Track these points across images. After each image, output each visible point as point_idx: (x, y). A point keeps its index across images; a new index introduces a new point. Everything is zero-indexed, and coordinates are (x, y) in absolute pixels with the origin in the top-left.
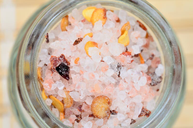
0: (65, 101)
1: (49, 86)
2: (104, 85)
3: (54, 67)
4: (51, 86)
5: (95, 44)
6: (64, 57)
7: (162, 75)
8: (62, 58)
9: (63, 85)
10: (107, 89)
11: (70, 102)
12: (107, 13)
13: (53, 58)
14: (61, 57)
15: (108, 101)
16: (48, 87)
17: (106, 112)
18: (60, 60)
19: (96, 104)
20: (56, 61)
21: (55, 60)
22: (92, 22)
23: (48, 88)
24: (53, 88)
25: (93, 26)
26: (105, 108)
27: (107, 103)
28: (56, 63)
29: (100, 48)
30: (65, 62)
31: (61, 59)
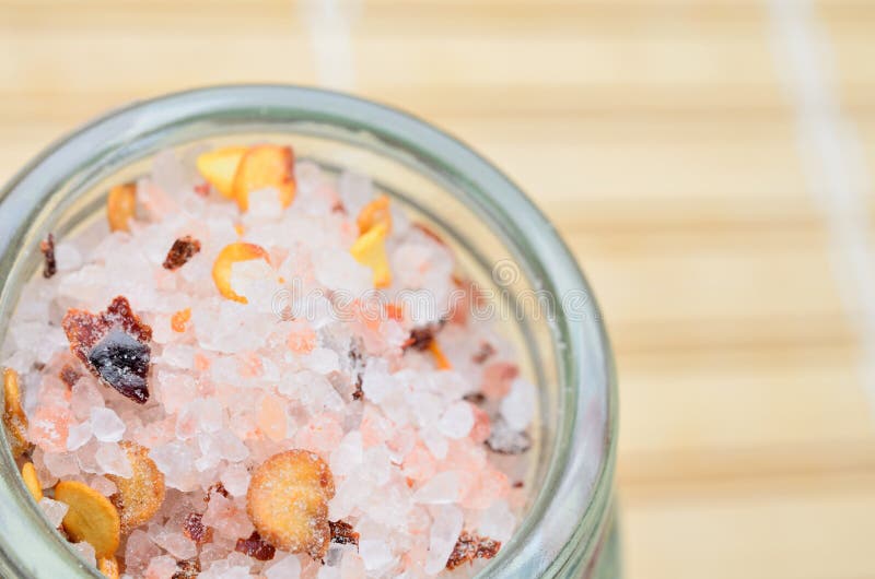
0: (128, 493)
1: (58, 432)
2: (299, 413)
3: (82, 349)
4: (64, 434)
5: (254, 251)
6: (127, 307)
7: (530, 426)
8: (118, 316)
9: (119, 426)
10: (312, 428)
11: (150, 492)
12: (299, 168)
13: (77, 317)
14: (112, 310)
15: (320, 469)
16: (54, 435)
17: (313, 523)
18: (106, 322)
19: (269, 485)
20: (88, 328)
21: (84, 323)
22: (236, 197)
23: (53, 441)
24: (75, 442)
25: (243, 208)
26: (308, 502)
27: (314, 481)
28: (90, 334)
29: (279, 264)
30: (130, 327)
31: (111, 317)
